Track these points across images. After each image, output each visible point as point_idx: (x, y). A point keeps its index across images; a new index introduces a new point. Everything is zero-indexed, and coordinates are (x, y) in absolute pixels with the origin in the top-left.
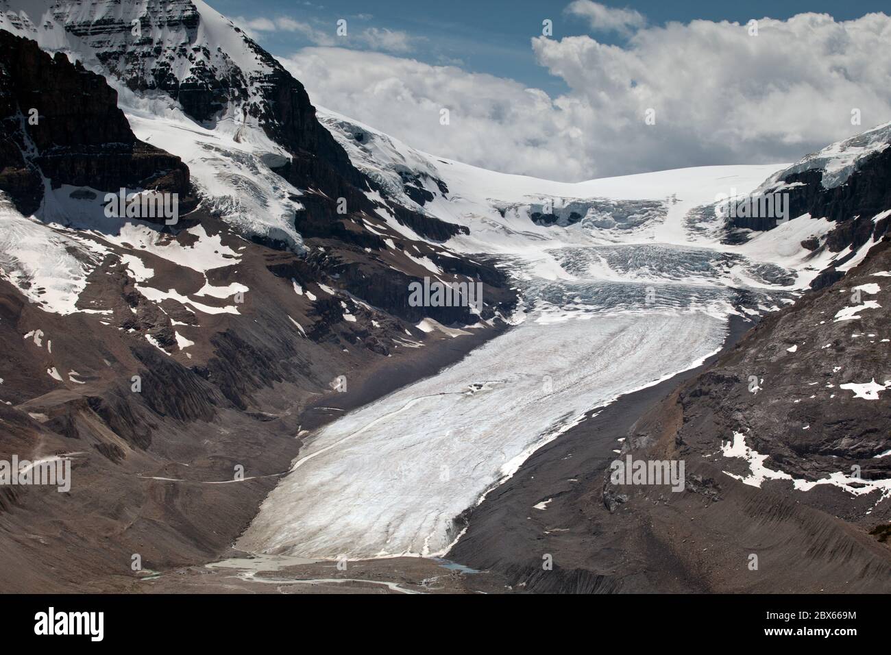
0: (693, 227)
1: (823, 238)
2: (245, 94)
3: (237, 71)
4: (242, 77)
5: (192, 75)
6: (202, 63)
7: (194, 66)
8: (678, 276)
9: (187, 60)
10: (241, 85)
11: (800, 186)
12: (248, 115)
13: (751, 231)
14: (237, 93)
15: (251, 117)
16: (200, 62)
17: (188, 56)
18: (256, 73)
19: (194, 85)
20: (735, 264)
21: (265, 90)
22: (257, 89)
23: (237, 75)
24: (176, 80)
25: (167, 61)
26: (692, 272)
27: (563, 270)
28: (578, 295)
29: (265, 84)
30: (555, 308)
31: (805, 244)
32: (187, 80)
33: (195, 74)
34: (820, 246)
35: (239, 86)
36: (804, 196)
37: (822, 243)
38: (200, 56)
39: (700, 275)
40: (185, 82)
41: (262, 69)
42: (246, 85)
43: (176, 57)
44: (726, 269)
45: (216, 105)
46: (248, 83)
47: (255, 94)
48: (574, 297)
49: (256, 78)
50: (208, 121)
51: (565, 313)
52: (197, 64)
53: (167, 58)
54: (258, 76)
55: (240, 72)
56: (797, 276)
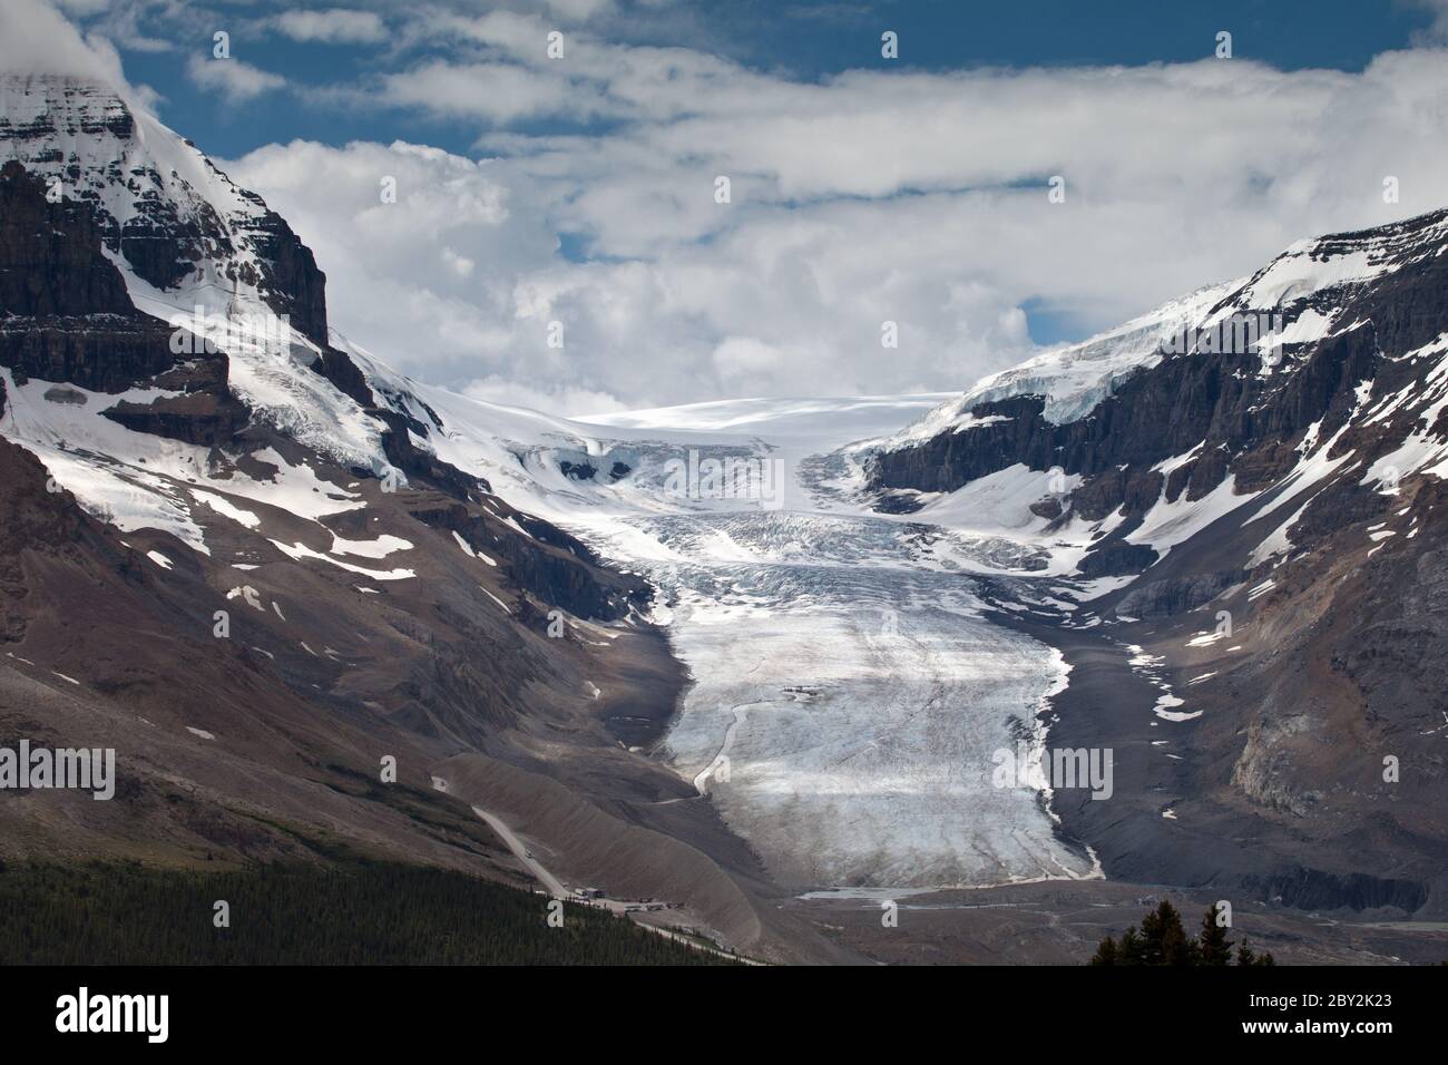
0: (816, 487)
1: (1066, 499)
2: (226, 247)
3: (208, 211)
4: (217, 219)
5: (141, 215)
6: (153, 195)
7: (139, 199)
8: (851, 557)
9: (125, 188)
10: (219, 234)
11: (1002, 422)
12: (239, 281)
13: (919, 492)
14: (214, 247)
15: (244, 284)
16: (150, 193)
17: (127, 182)
18: (239, 215)
19: (147, 230)
20: (936, 539)
21: (259, 243)
22: (245, 240)
23: (210, 216)
24: (113, 220)
25: (94, 189)
26: (871, 551)
27: (664, 546)
28: (737, 581)
29: (256, 233)
30: (710, 600)
31: (1037, 510)
32: (133, 221)
33: (144, 211)
34: (1064, 511)
35: (216, 235)
36: (1010, 438)
37: (1065, 508)
38: (146, 184)
39: (885, 555)
40: (129, 224)
41: (247, 209)
42: (227, 234)
43: (107, 183)
44: (925, 547)
45: (185, 264)
46: (229, 229)
47: (243, 248)
48: (730, 584)
49: (240, 223)
50: (173, 290)
51: (727, 608)
52: (145, 196)
53: (92, 184)
54: (243, 219)
55: (213, 212)
56: (1049, 556)
